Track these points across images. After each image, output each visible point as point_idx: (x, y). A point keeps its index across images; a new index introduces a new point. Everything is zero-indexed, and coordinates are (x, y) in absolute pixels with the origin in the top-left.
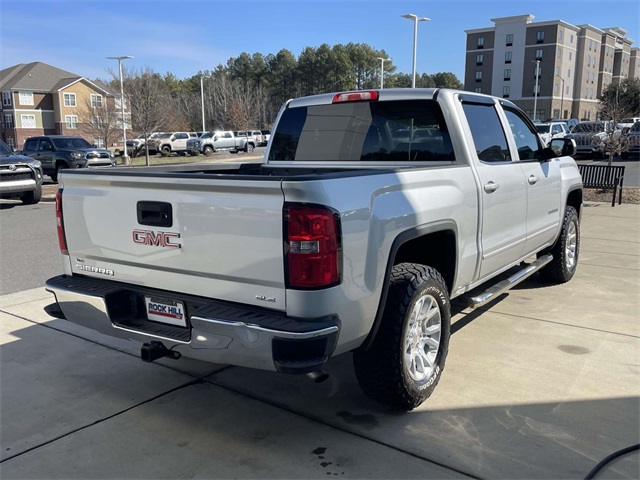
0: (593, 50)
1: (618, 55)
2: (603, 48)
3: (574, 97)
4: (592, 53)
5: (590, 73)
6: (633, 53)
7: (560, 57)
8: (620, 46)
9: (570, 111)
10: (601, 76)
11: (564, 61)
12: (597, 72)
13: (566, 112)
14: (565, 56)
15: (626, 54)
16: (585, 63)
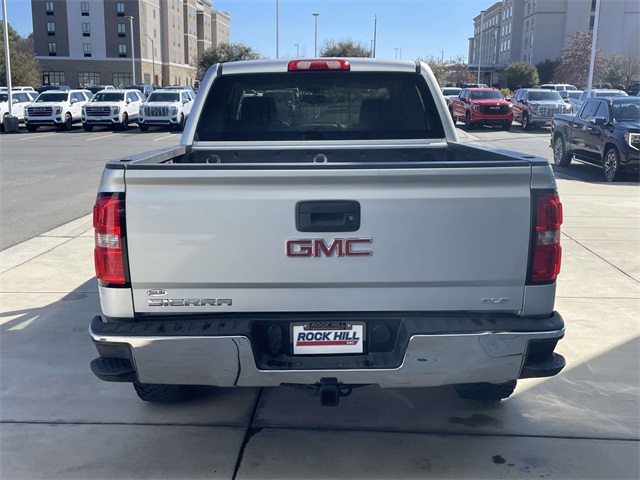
0: (176, 8)
1: (200, 17)
2: (185, 7)
3: (163, 61)
4: (175, 12)
5: (176, 35)
6: (214, 16)
7: (144, 13)
8: (201, 8)
9: (160, 76)
10: (186, 38)
11: (148, 19)
12: (182, 35)
13: (156, 77)
14: (149, 13)
15: (207, 17)
16: (170, 24)
